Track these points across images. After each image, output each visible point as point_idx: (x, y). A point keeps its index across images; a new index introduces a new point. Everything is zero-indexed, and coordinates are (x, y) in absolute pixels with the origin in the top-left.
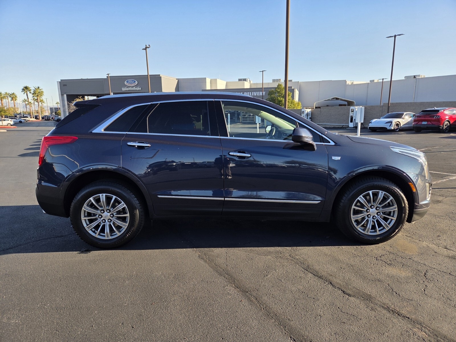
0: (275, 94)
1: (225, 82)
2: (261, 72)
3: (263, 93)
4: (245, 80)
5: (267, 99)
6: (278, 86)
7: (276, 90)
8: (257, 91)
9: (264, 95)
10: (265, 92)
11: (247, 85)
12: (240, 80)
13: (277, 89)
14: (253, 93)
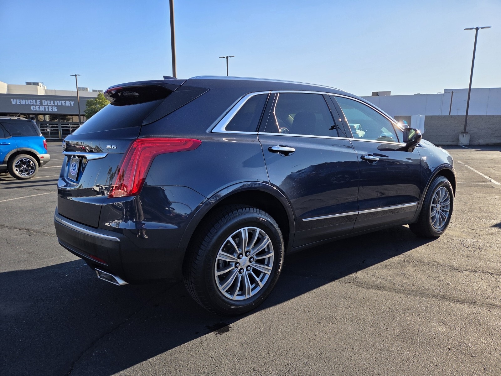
0: (96, 105)
1: (6, 85)
2: (73, 75)
3: (70, 103)
4: (37, 84)
5: (85, 110)
6: (98, 96)
7: (97, 101)
8: (62, 100)
9: (72, 105)
10: (73, 102)
11: (41, 91)
12: (28, 83)
13: (97, 99)
14: (55, 102)
